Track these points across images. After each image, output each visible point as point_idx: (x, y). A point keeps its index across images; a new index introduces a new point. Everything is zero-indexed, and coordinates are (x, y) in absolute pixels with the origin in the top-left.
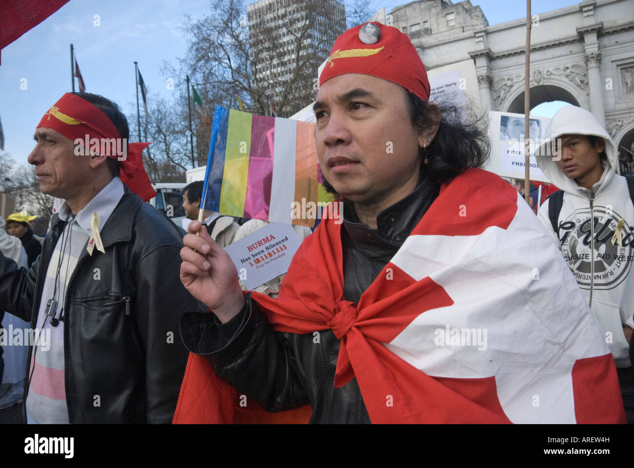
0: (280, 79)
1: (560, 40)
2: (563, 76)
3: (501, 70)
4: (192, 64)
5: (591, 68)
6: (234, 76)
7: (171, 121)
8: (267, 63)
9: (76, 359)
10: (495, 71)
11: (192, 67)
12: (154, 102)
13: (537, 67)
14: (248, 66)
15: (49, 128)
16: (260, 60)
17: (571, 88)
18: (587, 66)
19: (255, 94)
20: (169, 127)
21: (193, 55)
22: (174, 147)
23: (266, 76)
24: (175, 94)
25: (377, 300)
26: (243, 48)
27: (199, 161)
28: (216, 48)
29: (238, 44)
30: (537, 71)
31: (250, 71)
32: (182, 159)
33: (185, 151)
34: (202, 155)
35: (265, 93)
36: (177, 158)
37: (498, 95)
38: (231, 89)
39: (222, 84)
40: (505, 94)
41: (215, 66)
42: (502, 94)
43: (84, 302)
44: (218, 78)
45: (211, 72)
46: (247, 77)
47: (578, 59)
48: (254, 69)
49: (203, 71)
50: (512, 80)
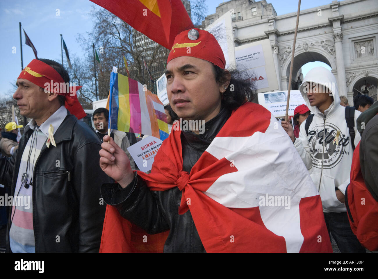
0: (150, 46)
1: (319, 25)
2: (320, 46)
3: (284, 42)
4: (96, 36)
5: (337, 42)
6: (122, 44)
7: (82, 71)
8: (143, 36)
9: (40, 205)
10: (281, 43)
11: (96, 38)
12: (72, 59)
13: (305, 41)
14: (131, 38)
15: (25, 79)
16: (138, 34)
17: (325, 53)
18: (334, 41)
19: (135, 55)
20: (81, 75)
21: (97, 30)
22: (85, 87)
23: (142, 44)
24: (85, 55)
25: (200, 170)
26: (128, 27)
27: (100, 96)
28: (111, 27)
29: (125, 24)
30: (305, 43)
31: (132, 41)
32: (90, 95)
33: (92, 90)
34: (102, 92)
35: (141, 55)
36: (87, 94)
37: (282, 58)
38: (120, 52)
39: (115, 49)
40: (286, 56)
41: (110, 38)
42: (285, 57)
43: (44, 174)
44: (112, 45)
45: (108, 41)
46: (130, 45)
47: (330, 37)
48: (134, 40)
49: (103, 41)
50: (290, 48)
